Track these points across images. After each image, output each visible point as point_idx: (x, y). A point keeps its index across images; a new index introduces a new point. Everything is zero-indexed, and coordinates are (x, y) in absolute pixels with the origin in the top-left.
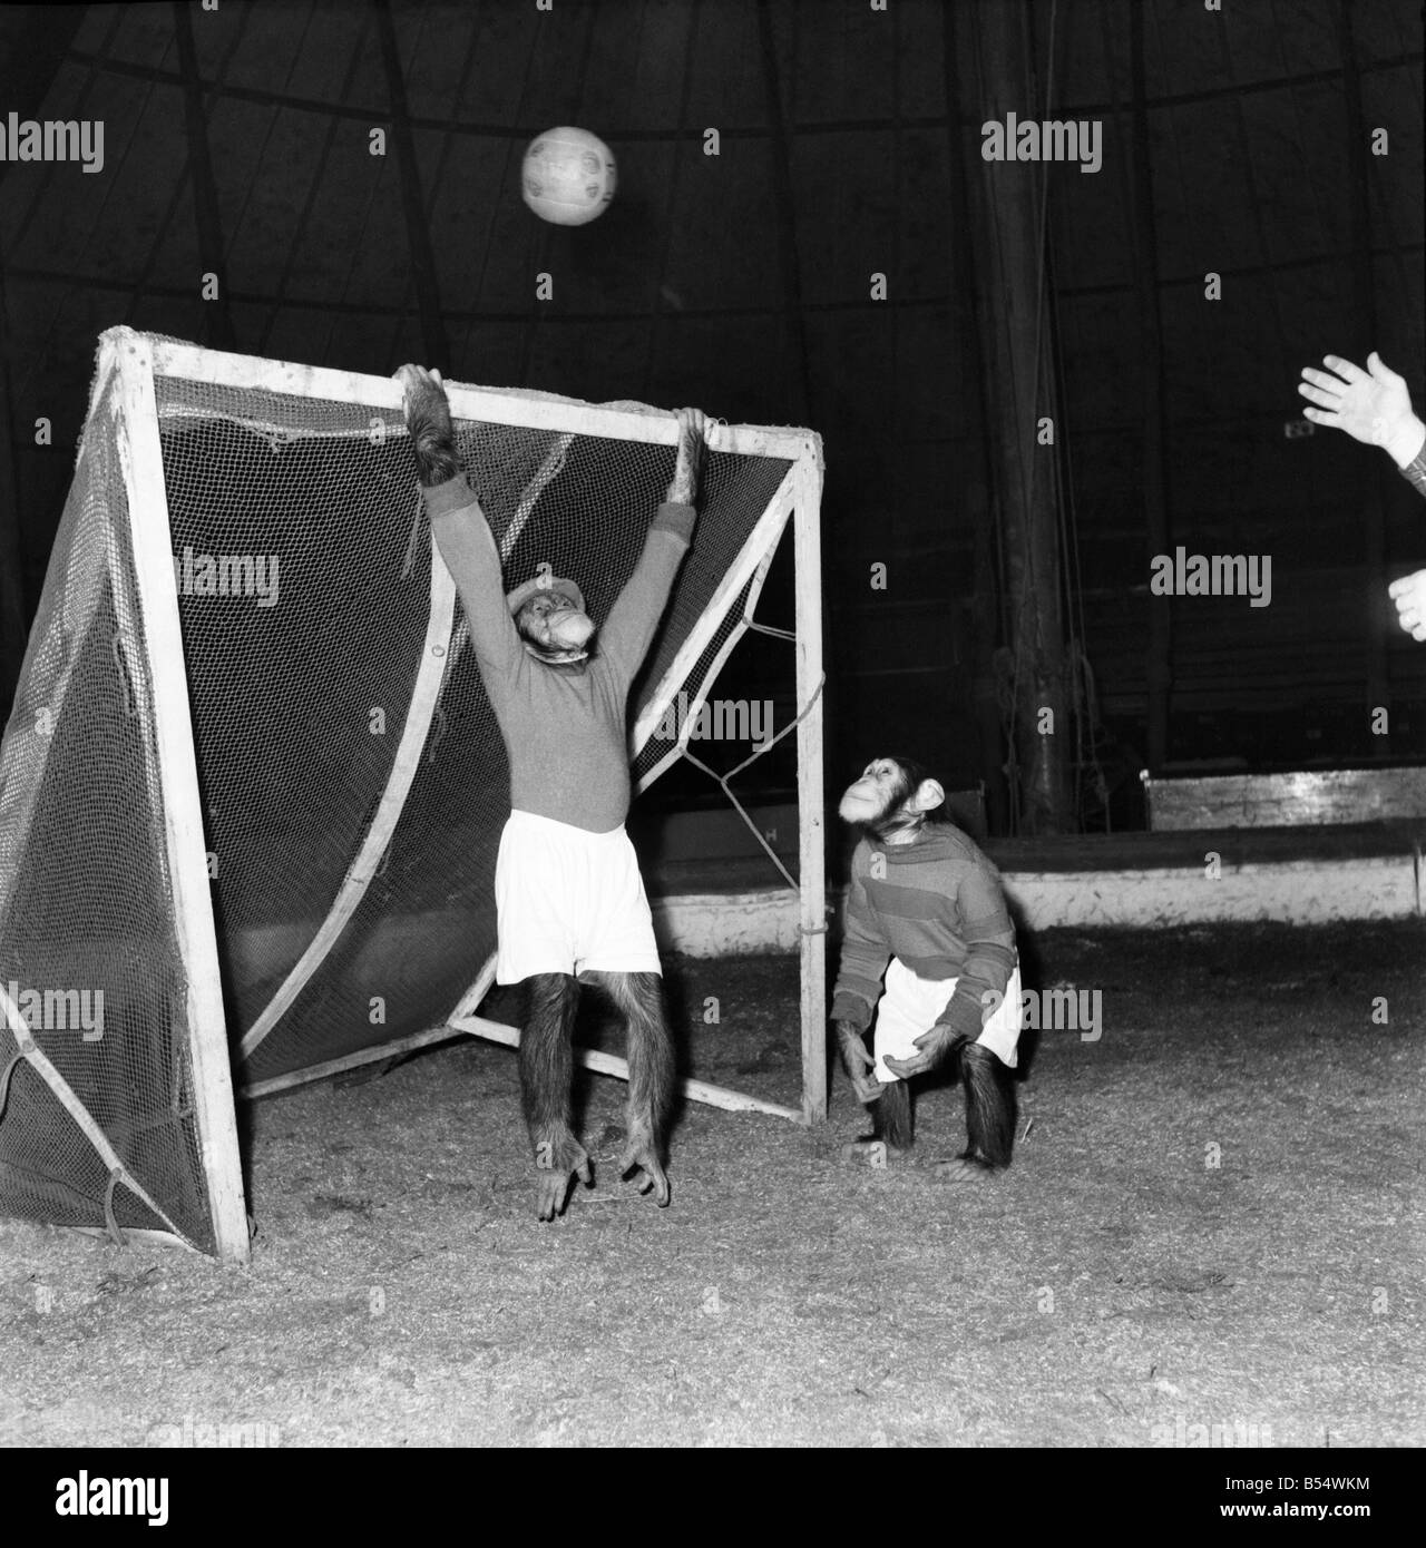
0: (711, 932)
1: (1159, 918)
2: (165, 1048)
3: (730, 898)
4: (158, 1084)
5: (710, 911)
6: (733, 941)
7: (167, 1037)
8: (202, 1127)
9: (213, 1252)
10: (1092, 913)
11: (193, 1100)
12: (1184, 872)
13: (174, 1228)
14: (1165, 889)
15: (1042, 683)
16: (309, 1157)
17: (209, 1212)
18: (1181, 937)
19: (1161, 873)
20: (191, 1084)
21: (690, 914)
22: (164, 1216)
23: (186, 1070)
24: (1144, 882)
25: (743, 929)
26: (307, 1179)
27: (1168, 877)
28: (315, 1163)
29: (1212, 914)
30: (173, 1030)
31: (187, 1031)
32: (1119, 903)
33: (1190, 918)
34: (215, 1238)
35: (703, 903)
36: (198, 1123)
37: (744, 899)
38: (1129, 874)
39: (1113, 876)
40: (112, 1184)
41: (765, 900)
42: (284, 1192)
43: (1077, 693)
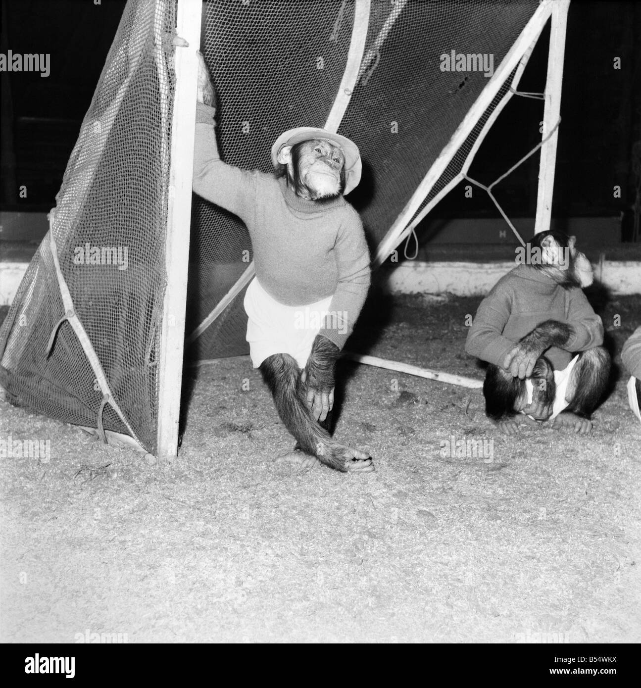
0: (468, 283)
2: (147, 323)
3: (480, 265)
4: (140, 345)
5: (468, 271)
6: (479, 288)
7: (149, 315)
8: (161, 374)
9: (154, 453)
11: (158, 356)
13: (134, 435)
16: (227, 394)
17: (156, 428)
20: (159, 347)
21: (457, 272)
22: (129, 427)
23: (157, 337)
25: (485, 282)
26: (223, 408)
28: (230, 398)
30: (153, 311)
31: (161, 312)
34: (157, 445)
35: (464, 267)
36: (159, 371)
37: (486, 266)
40: (103, 403)
41: (498, 267)
42: (208, 415)
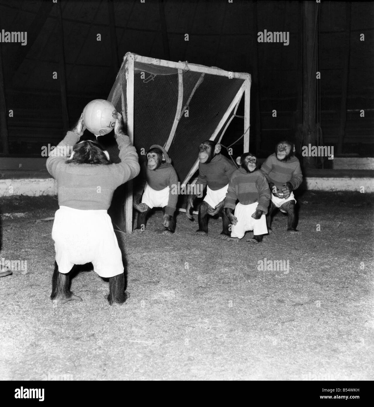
1: (331, 189)
10: (315, 187)
12: (338, 179)
14: (333, 183)
15: (309, 133)
18: (336, 194)
19: (332, 179)
24: (328, 181)
27: (334, 180)
29: (343, 189)
32: (322, 185)
33: (338, 190)
38: (325, 178)
39: (321, 179)
43: (318, 136)
